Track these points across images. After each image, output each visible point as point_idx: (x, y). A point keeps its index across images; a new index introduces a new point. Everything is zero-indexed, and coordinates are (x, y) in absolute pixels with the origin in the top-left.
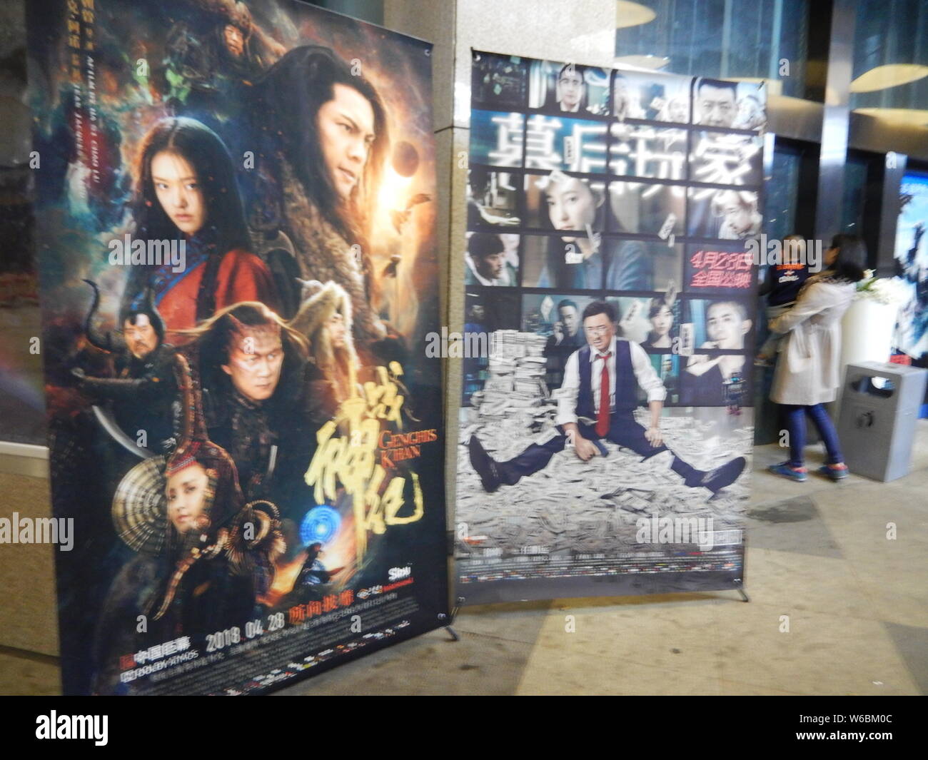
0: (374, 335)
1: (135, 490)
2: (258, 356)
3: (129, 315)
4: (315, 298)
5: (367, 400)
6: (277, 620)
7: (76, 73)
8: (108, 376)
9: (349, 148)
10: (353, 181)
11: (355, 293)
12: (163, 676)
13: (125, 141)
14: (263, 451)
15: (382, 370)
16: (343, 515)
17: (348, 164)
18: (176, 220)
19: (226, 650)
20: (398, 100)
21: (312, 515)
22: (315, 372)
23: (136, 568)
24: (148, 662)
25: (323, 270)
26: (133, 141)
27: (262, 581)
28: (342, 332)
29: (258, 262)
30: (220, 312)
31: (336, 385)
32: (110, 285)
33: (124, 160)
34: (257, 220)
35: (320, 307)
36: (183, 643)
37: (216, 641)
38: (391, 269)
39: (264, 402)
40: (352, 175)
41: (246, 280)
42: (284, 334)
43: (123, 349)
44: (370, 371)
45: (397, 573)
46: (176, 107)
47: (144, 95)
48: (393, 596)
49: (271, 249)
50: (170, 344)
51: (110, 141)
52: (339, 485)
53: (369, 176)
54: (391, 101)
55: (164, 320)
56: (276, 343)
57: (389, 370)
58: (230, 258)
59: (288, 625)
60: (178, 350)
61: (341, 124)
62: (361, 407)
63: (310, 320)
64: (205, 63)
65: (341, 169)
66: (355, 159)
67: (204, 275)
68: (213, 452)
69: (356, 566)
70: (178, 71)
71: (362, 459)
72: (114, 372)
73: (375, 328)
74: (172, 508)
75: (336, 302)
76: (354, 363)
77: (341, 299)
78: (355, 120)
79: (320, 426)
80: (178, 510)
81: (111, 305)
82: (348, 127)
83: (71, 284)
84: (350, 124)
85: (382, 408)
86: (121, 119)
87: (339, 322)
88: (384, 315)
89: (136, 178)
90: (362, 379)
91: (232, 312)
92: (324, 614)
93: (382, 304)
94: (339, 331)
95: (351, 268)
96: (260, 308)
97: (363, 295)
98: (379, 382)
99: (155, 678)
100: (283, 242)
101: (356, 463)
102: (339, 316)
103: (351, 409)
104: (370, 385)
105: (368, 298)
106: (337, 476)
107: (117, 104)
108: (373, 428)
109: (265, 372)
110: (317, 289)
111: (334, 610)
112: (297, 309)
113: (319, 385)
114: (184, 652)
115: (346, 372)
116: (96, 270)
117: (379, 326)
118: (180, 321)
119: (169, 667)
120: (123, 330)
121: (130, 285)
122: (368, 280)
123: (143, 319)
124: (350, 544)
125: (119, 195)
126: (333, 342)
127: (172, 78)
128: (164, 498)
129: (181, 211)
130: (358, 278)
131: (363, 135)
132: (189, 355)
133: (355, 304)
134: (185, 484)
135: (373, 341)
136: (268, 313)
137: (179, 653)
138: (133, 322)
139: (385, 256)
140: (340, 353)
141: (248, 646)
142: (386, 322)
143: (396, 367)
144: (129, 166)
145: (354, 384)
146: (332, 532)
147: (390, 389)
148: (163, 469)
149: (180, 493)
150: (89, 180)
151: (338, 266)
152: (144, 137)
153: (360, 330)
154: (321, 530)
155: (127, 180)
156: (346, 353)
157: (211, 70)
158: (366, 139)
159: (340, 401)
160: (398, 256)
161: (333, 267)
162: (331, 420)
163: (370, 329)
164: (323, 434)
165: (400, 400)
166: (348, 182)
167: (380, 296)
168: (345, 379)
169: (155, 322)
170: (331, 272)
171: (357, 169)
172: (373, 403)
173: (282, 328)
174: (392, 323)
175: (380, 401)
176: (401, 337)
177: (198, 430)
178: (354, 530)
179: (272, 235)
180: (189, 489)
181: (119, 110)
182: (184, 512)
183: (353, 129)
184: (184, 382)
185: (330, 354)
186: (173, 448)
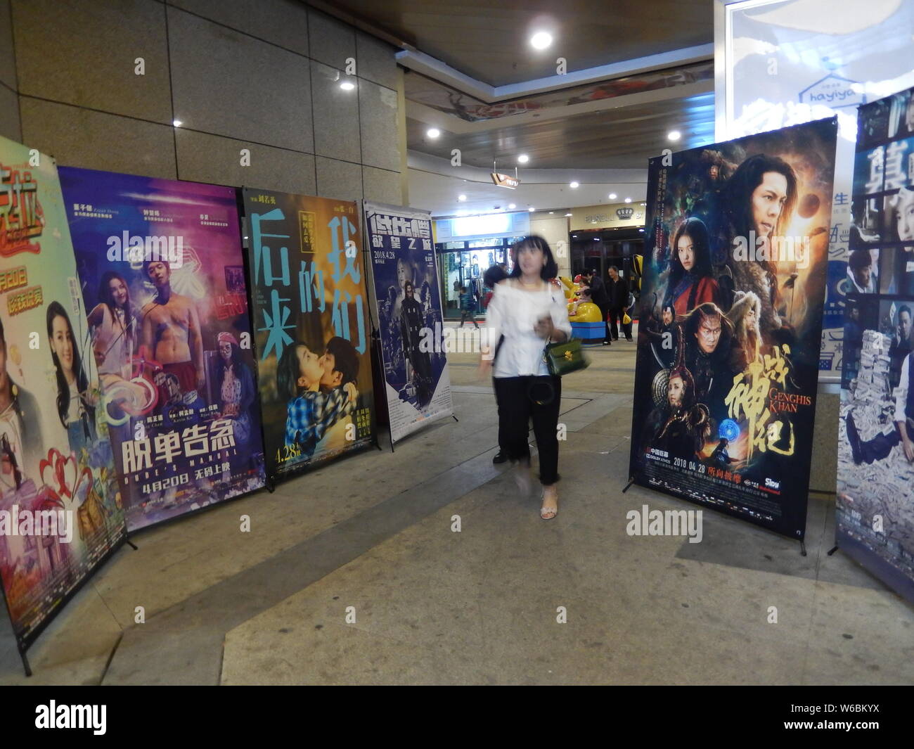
0: (774, 325)
1: (659, 381)
2: (710, 331)
3: (665, 307)
4: (740, 301)
5: (765, 366)
6: (702, 468)
7: (658, 211)
8: (656, 332)
9: (769, 209)
10: (770, 229)
11: (764, 298)
12: (658, 463)
13: (670, 234)
14: (707, 379)
15: (777, 349)
16: (741, 430)
17: (767, 220)
18: (684, 265)
19: (681, 468)
20: (807, 167)
21: (725, 422)
22: (736, 343)
23: (656, 413)
24: (654, 454)
25: (747, 285)
26: (673, 233)
27: (698, 444)
28: (754, 322)
29: (715, 282)
30: (697, 307)
31: (747, 353)
32: (660, 295)
33: (669, 242)
34: (716, 261)
35: (743, 306)
36: (666, 455)
37: (678, 461)
38: (790, 283)
39: (710, 354)
40: (770, 225)
41: (709, 292)
42: (723, 320)
43: (662, 321)
44: (769, 348)
45: (770, 483)
46: (689, 214)
47: (679, 212)
48: (766, 495)
49: (721, 275)
50: (677, 321)
51: (666, 235)
52: (741, 411)
53: (781, 224)
54: (801, 169)
55: (676, 310)
56: (718, 325)
57: (781, 349)
58: (703, 280)
59: (706, 473)
60: (679, 324)
61: (765, 196)
62: (761, 369)
63: (737, 313)
64: (701, 189)
65: (763, 223)
66: (773, 215)
67: (692, 290)
68: (687, 374)
69: (745, 463)
70: (691, 197)
71: (757, 401)
72: (658, 330)
73: (775, 321)
74: (671, 393)
75: (752, 304)
76: (759, 342)
77: (755, 302)
78: (774, 191)
79: (736, 374)
80: (672, 395)
81: (660, 303)
82: (769, 197)
83: (650, 295)
84: (771, 194)
85: (773, 373)
86: (670, 225)
87: (753, 316)
88: (782, 313)
89: (672, 249)
90: (763, 352)
91: (701, 307)
92: (724, 479)
93: (780, 306)
94: (752, 321)
95: (763, 283)
96: (713, 306)
97: (769, 300)
98: (773, 356)
99: (656, 463)
100: (727, 271)
101: (753, 402)
102: (753, 312)
103: (754, 369)
104: (767, 357)
105: (772, 301)
106: (741, 405)
107: (669, 219)
108: (766, 384)
109: (712, 339)
110: (742, 296)
111: (729, 481)
112: (731, 307)
113: (737, 351)
114: (666, 458)
115: (754, 346)
116: (657, 289)
117: (778, 320)
118: (681, 312)
119: (660, 461)
120: (662, 313)
121: (666, 295)
122: (774, 290)
123: (669, 309)
124: (744, 448)
125: (667, 257)
126: (748, 327)
127: (689, 201)
128: (667, 387)
129: (686, 261)
130: (767, 289)
131: (779, 198)
132: (683, 327)
133: (763, 305)
134: (675, 384)
135: (773, 329)
136: (717, 309)
137: (663, 457)
138: (666, 311)
139: (787, 274)
140: (751, 334)
141: (689, 472)
142: (782, 317)
143: (786, 348)
144: (671, 245)
145: (758, 354)
146: (734, 436)
147: (781, 362)
148: (669, 376)
149: (673, 387)
150: (658, 253)
151: (756, 282)
152: (677, 230)
153: (765, 321)
154: (729, 432)
155: (670, 250)
156: (755, 334)
157: (704, 191)
158: (781, 201)
159: (748, 362)
160: (796, 274)
161: (753, 283)
162: (742, 372)
163: (772, 321)
164: (737, 379)
165: (787, 370)
166: (766, 230)
167: (780, 300)
168: (753, 350)
169: (673, 311)
170: (751, 286)
171: (773, 221)
172: (768, 368)
173: (722, 317)
174: (787, 318)
175: (773, 368)
176: (792, 328)
177: (682, 361)
178: (747, 441)
179: (722, 268)
180: (677, 387)
181: (670, 222)
182: (673, 397)
183: (772, 197)
184: (679, 337)
185: (745, 334)
186: (673, 367)
